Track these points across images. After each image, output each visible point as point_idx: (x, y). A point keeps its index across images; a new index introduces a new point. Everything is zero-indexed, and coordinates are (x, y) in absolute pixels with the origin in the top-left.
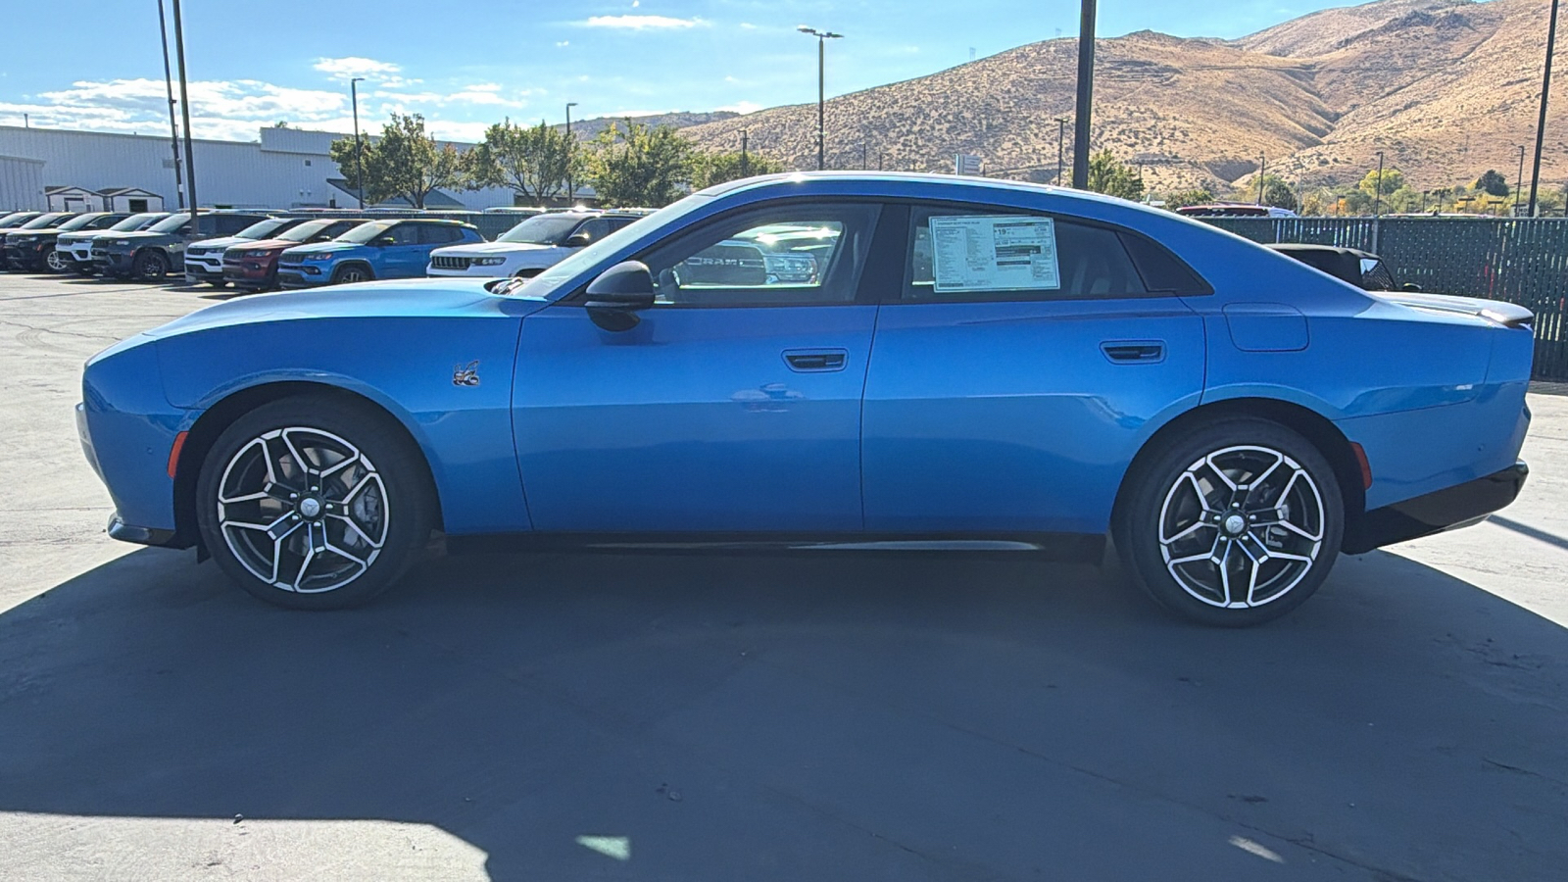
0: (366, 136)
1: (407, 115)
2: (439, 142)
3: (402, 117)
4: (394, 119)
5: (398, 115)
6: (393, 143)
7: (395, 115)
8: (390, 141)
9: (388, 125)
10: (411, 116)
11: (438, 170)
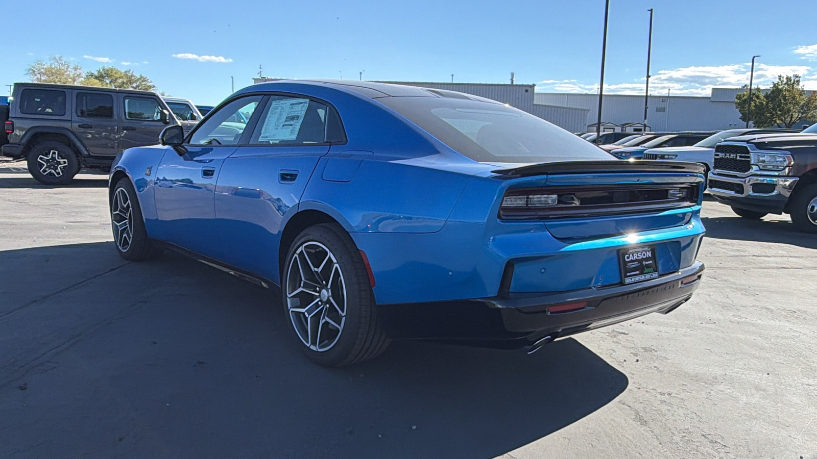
0: (758, 90)
1: (789, 76)
2: (807, 91)
3: (785, 77)
4: (780, 79)
5: (782, 76)
6: (775, 94)
7: (781, 76)
8: (773, 92)
9: (776, 82)
10: (792, 76)
11: (802, 109)
